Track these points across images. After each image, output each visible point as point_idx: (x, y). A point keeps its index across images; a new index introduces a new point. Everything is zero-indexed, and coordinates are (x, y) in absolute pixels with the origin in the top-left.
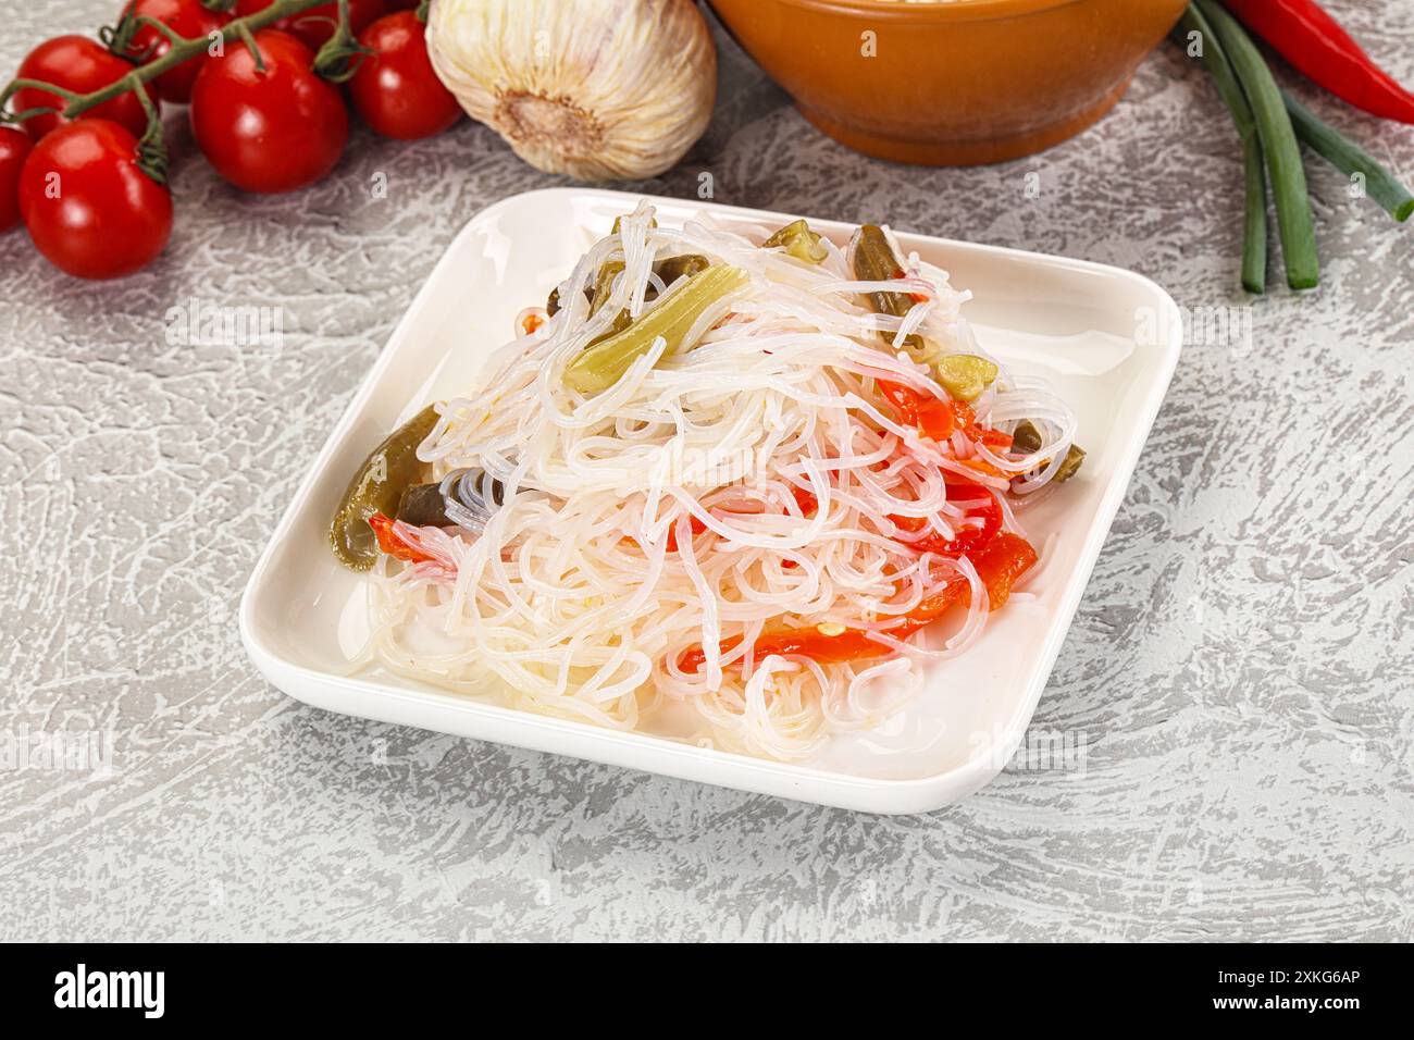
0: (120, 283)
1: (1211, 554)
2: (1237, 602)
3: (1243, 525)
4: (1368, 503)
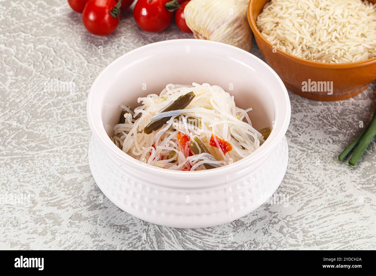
0: (99, 37)
1: (274, 219)
2: (269, 234)
3: (287, 216)
4: (321, 226)
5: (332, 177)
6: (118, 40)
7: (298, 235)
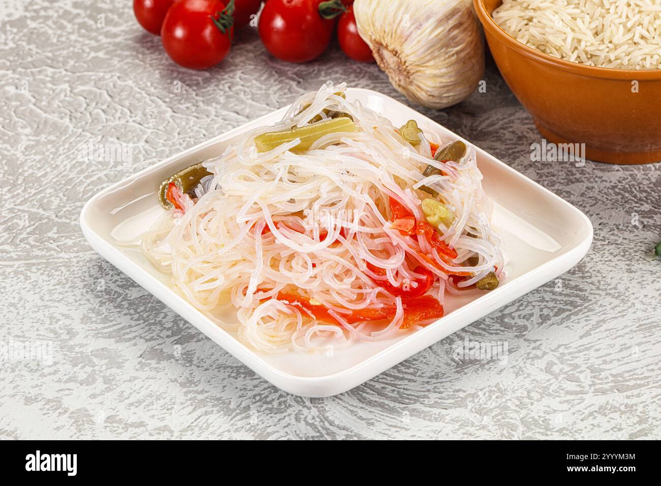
0: (194, 72)
1: (534, 352)
2: (526, 375)
3: (559, 346)
4: (626, 360)
5: (644, 283)
6: (229, 77)
7: (582, 376)
